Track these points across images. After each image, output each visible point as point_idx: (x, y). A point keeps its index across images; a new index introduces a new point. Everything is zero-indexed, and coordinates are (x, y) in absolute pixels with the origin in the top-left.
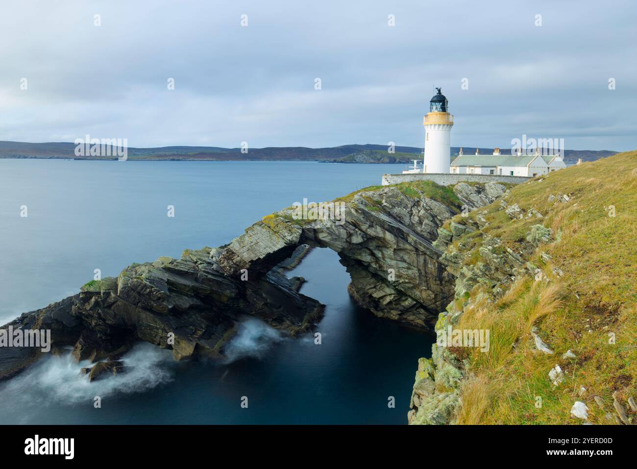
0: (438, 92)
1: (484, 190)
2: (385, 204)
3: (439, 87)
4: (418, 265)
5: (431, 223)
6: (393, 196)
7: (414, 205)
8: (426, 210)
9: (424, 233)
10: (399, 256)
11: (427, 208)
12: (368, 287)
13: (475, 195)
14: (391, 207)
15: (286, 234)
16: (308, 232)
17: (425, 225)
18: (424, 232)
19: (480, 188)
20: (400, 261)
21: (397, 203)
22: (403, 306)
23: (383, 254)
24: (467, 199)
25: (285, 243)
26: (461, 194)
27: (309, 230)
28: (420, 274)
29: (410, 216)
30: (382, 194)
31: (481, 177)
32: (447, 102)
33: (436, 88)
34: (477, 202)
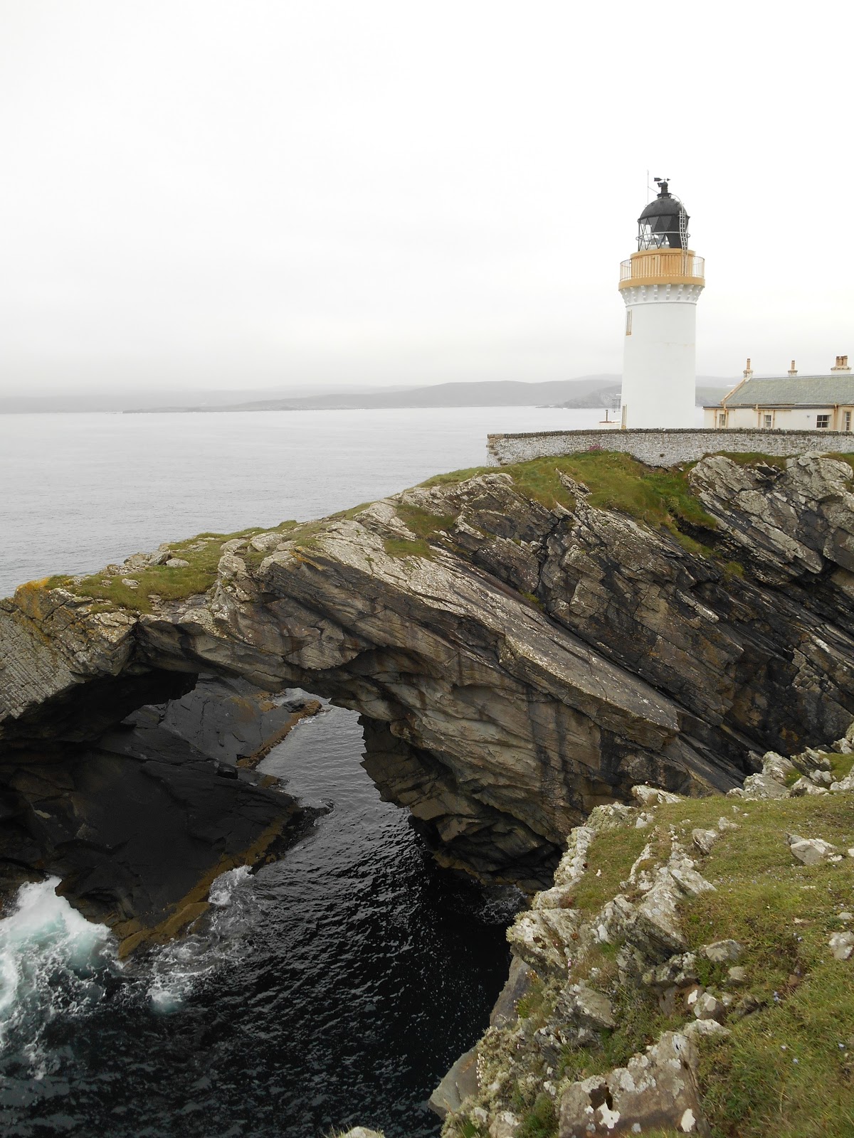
0: (659, 190)
1: (783, 476)
2: (464, 527)
3: (663, 178)
4: (534, 736)
5: (600, 589)
6: (491, 502)
7: (553, 530)
8: (587, 546)
9: (577, 621)
10: (472, 704)
11: (592, 540)
12: (399, 787)
13: (753, 493)
14: (479, 535)
15: (75, 646)
16: (156, 634)
17: (581, 596)
18: (577, 615)
19: (773, 473)
20: (475, 720)
21: (499, 525)
22: (502, 851)
23: (422, 696)
24: (729, 507)
25: (73, 673)
26: (711, 491)
27: (161, 627)
28: (544, 763)
29: (541, 565)
30: (458, 497)
31: (777, 437)
32: (688, 217)
33: (657, 179)
34: (759, 516)
